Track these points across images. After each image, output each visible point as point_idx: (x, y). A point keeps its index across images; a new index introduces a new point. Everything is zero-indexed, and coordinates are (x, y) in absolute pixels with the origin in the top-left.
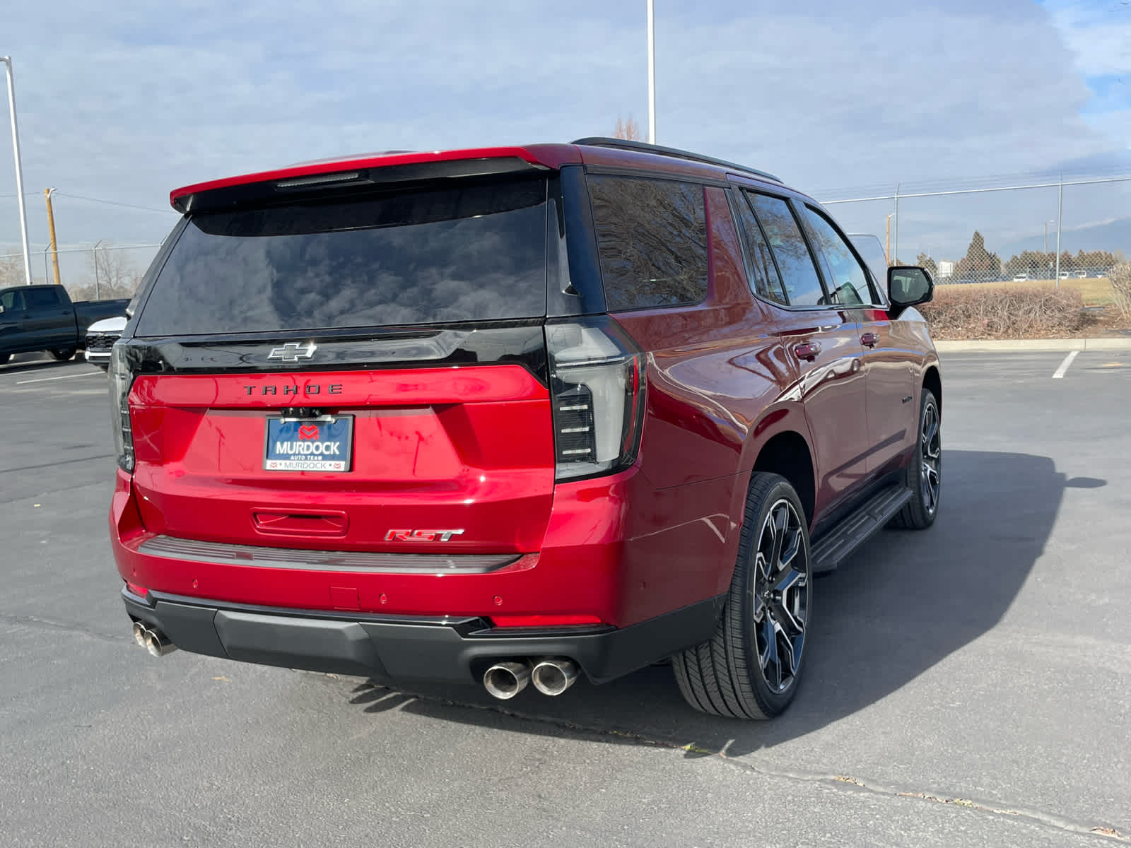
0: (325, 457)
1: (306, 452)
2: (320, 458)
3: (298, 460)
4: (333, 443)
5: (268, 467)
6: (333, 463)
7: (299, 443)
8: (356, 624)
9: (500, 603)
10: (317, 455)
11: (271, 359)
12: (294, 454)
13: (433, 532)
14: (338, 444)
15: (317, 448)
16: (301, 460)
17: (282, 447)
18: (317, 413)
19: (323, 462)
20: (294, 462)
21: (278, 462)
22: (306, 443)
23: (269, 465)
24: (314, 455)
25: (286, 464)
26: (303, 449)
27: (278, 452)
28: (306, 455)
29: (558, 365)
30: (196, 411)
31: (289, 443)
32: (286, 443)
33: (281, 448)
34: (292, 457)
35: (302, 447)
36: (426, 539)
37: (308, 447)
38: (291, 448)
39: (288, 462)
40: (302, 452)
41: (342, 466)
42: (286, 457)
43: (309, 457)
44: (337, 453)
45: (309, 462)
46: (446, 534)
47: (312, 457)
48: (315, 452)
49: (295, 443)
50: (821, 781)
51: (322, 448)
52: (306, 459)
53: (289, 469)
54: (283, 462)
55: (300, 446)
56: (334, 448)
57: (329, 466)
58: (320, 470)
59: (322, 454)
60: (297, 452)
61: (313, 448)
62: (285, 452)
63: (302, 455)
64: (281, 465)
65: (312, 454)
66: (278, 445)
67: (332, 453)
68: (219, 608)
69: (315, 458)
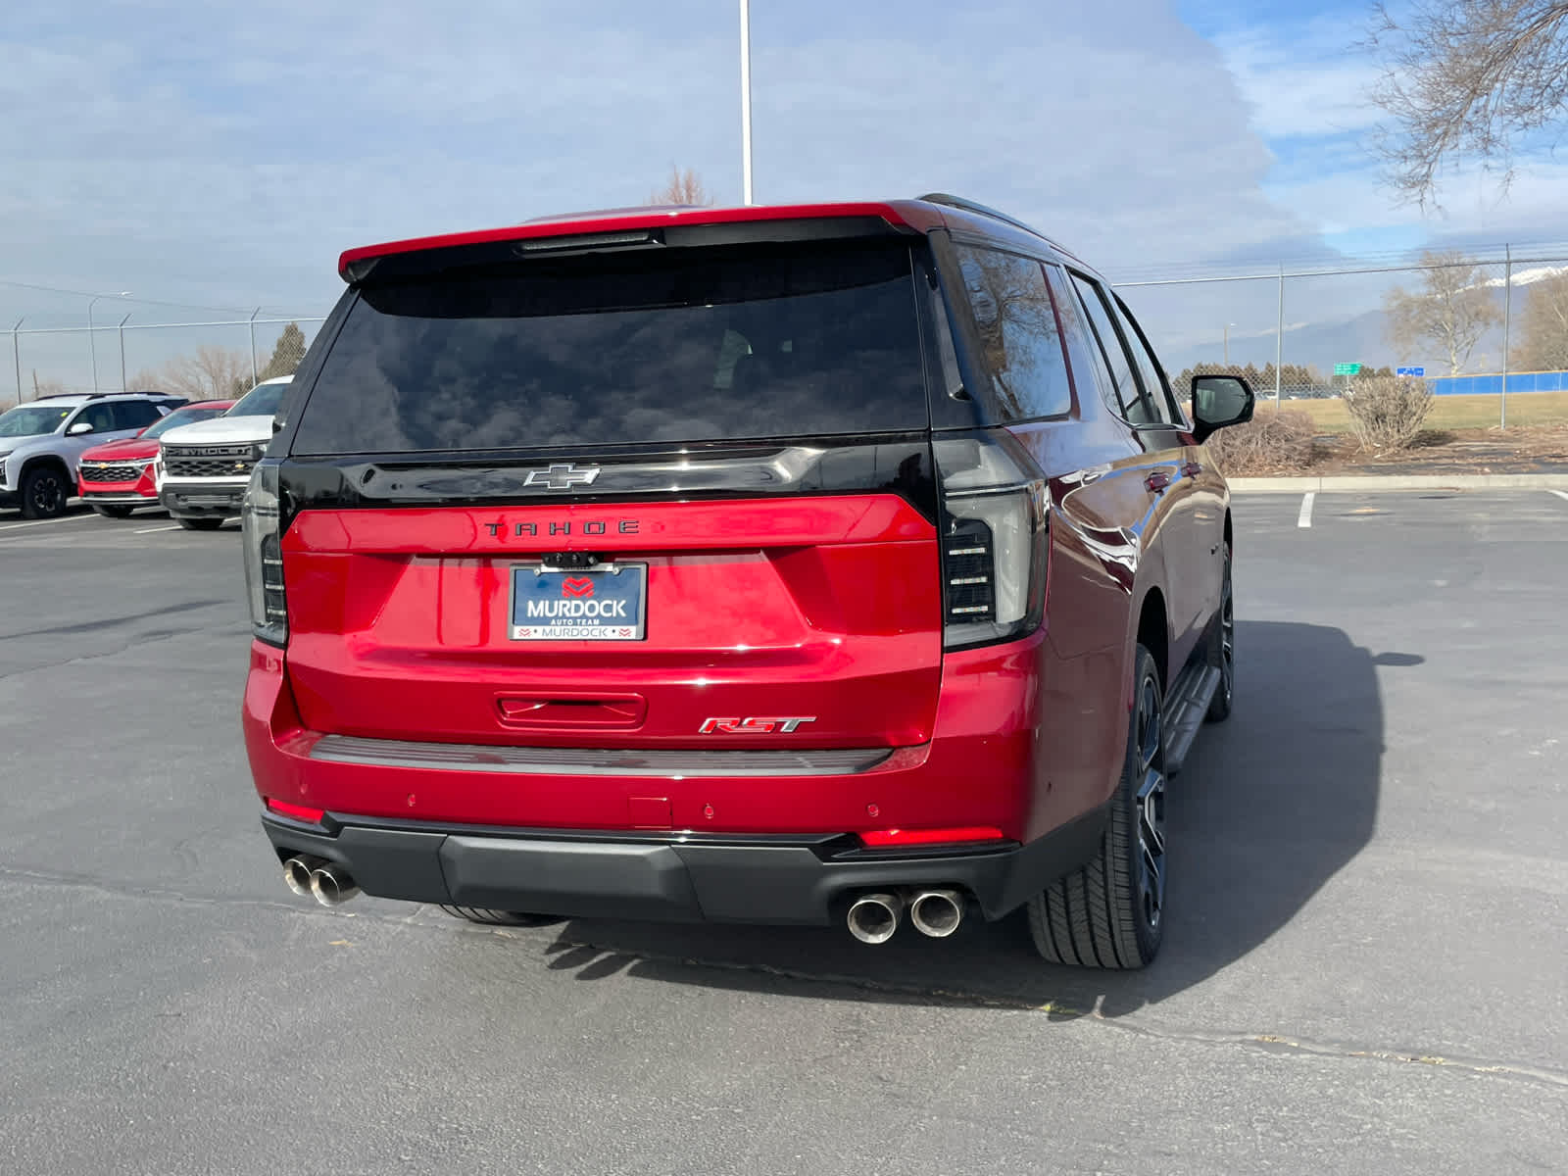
0: (604, 621)
1: (573, 614)
2: (596, 622)
3: (562, 625)
4: (615, 602)
5: (516, 636)
6: (618, 628)
7: (562, 602)
8: (667, 847)
9: (876, 813)
10: (592, 619)
11: (527, 486)
12: (556, 617)
13: (771, 720)
14: (623, 602)
15: (592, 608)
16: (567, 625)
17: (536, 607)
18: (591, 560)
19: (603, 628)
20: (558, 629)
21: (532, 628)
22: (574, 602)
23: (518, 632)
24: (587, 618)
25: (544, 630)
26: (569, 610)
27: (529, 615)
28: (575, 619)
29: (948, 494)
31: (547, 603)
32: (542, 603)
33: (535, 608)
34: (553, 622)
35: (568, 606)
36: (762, 730)
37: (577, 608)
38: (551, 610)
39: (547, 628)
40: (568, 615)
41: (633, 632)
42: (544, 621)
43: (579, 621)
44: (623, 614)
45: (580, 628)
46: (789, 724)
47: (584, 620)
48: (588, 614)
49: (556, 603)
50: (1241, 1042)
51: (599, 608)
52: (575, 624)
53: (549, 637)
54: (540, 629)
55: (564, 606)
56: (618, 608)
57: (611, 633)
58: (598, 638)
59: (599, 616)
60: (560, 615)
61: (584, 608)
62: (542, 615)
63: (568, 618)
64: (537, 633)
65: (584, 616)
66: (531, 604)
67: (615, 615)
68: (449, 833)
69: (590, 622)
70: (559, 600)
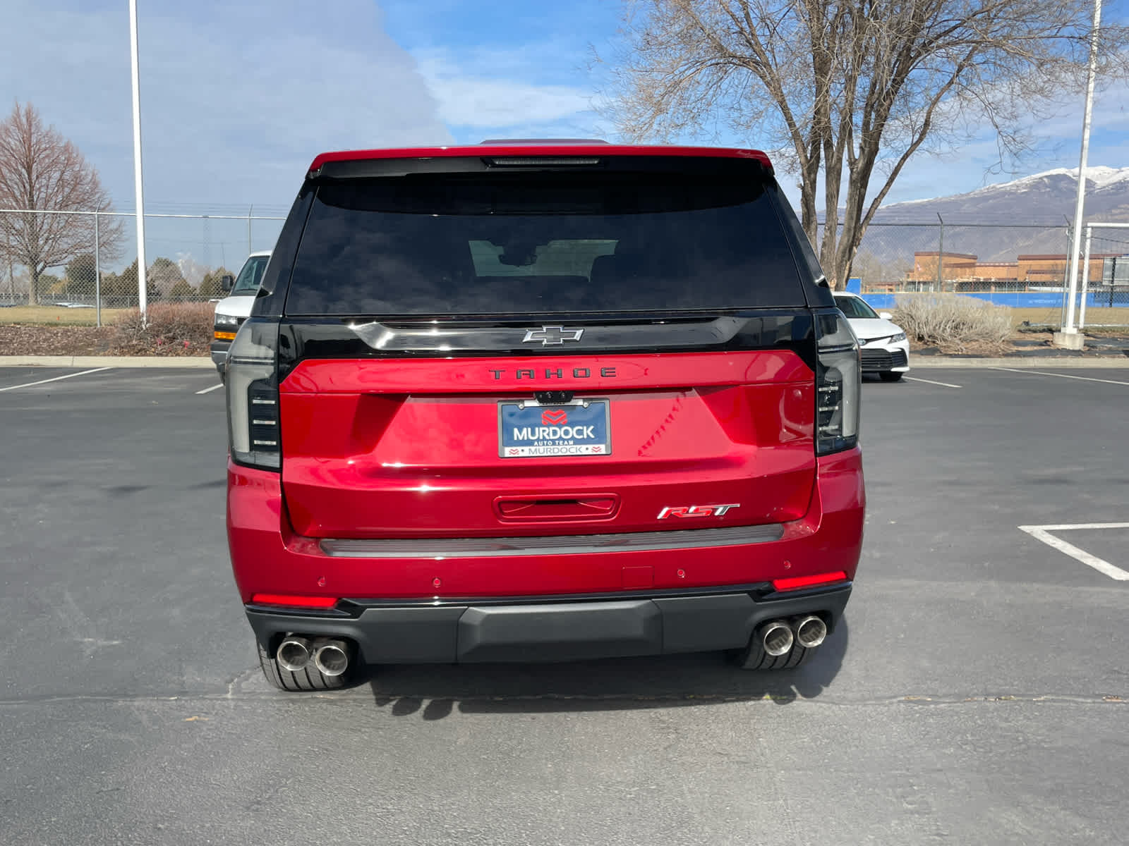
0: (577, 442)
1: (552, 437)
2: (571, 442)
3: (543, 445)
4: (585, 428)
5: (507, 455)
6: (590, 447)
7: (541, 429)
8: (649, 601)
10: (568, 440)
12: (538, 440)
13: (709, 507)
14: (592, 427)
15: (566, 433)
16: (547, 445)
17: (520, 434)
18: (564, 397)
19: (578, 446)
20: (542, 448)
21: (520, 448)
22: (552, 429)
23: (507, 452)
24: (564, 440)
25: (530, 449)
26: (548, 434)
27: (516, 439)
28: (553, 441)
29: (820, 351)
30: (396, 398)
31: (529, 429)
32: (525, 429)
34: (536, 443)
35: (547, 432)
36: (704, 514)
37: (555, 433)
38: (533, 433)
39: (533, 448)
40: (547, 438)
41: (602, 449)
42: (529, 443)
43: (557, 442)
44: (592, 436)
45: (560, 447)
46: (720, 510)
47: (561, 442)
48: (564, 437)
49: (537, 429)
51: (573, 432)
52: (554, 444)
53: (535, 455)
54: (526, 449)
55: (544, 431)
56: (588, 432)
57: (586, 450)
58: (575, 454)
59: (573, 438)
60: (541, 438)
61: (560, 432)
62: (526, 438)
63: (548, 440)
64: (525, 452)
65: (561, 438)
66: (516, 430)
67: (585, 437)
68: (469, 605)
69: (566, 442)
70: (539, 427)
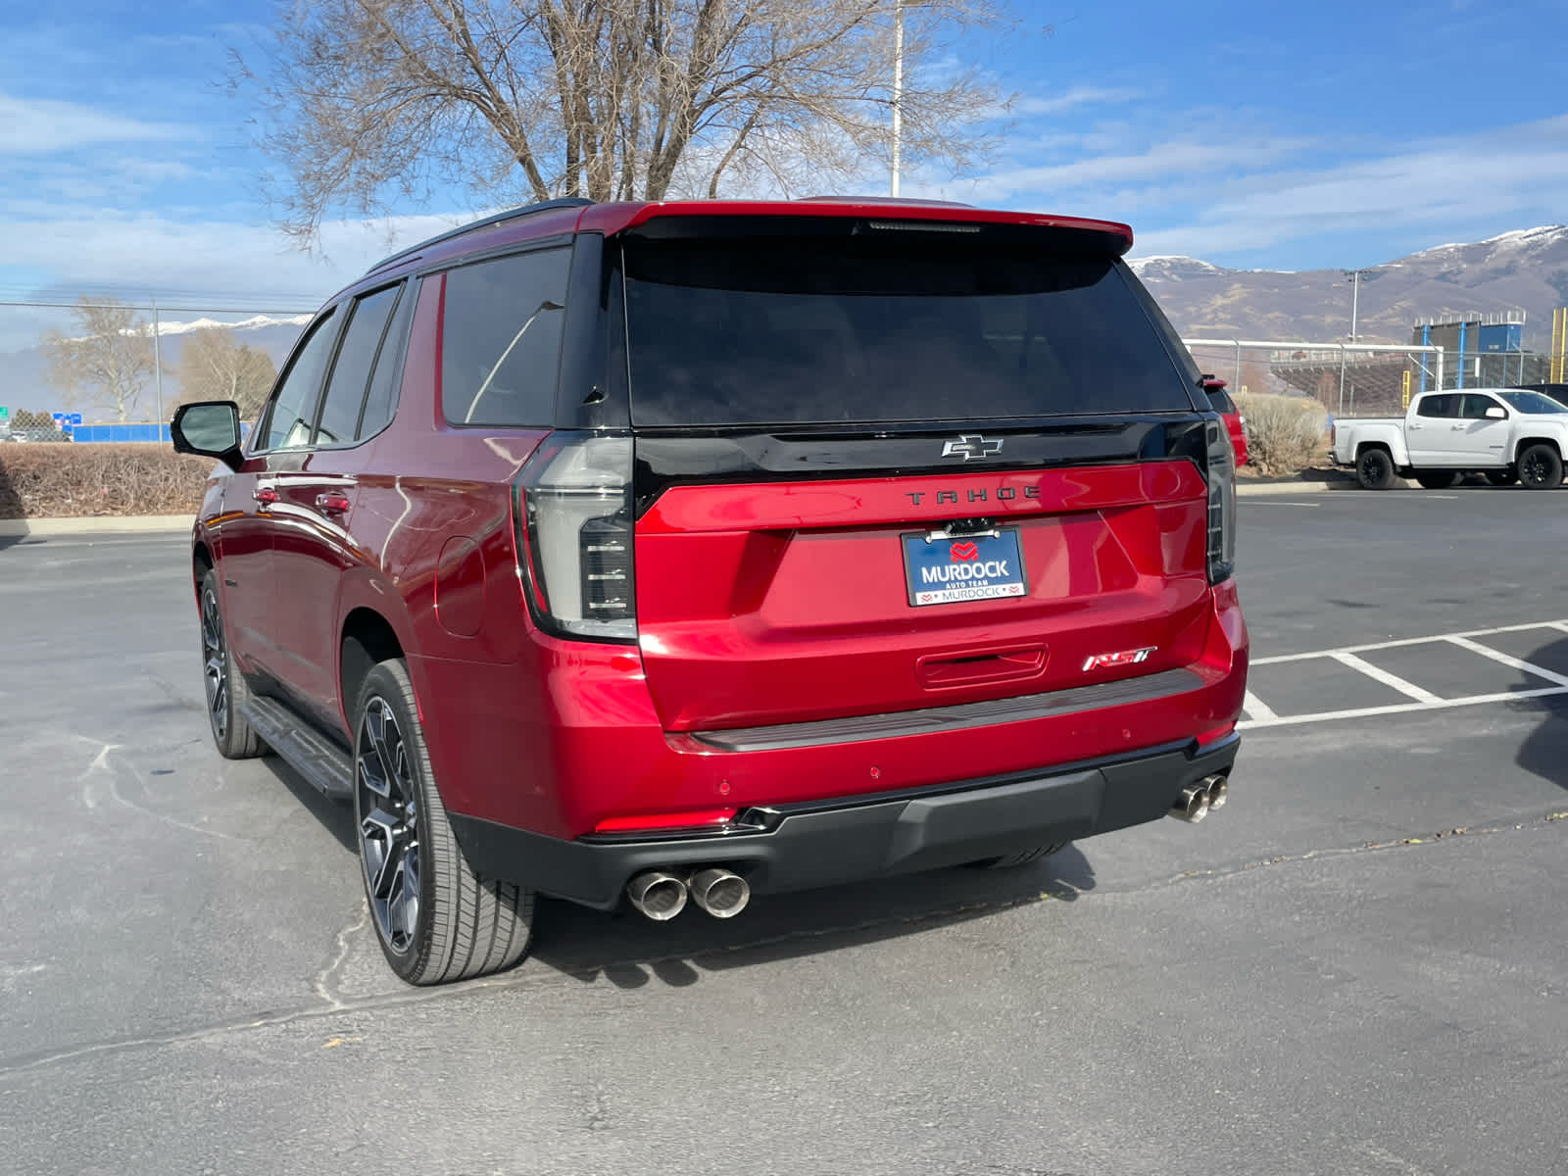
0: (992, 581)
1: (965, 578)
2: (985, 582)
3: (956, 588)
4: (997, 563)
5: (920, 602)
6: (1007, 586)
7: (952, 567)
8: (1096, 771)
10: (981, 580)
12: (950, 581)
14: (1004, 563)
15: (979, 570)
17: (929, 573)
19: (995, 587)
20: (956, 592)
21: (932, 593)
22: (963, 566)
23: (920, 598)
24: (977, 580)
25: (943, 594)
26: (960, 574)
27: (925, 581)
28: (966, 581)
31: (939, 568)
32: (934, 569)
33: (931, 574)
34: (948, 586)
35: (958, 571)
36: (1126, 661)
37: (966, 571)
38: (943, 574)
39: (947, 592)
40: (959, 578)
41: (1020, 589)
42: (939, 586)
44: (1006, 574)
45: (972, 589)
46: (1140, 656)
47: (975, 583)
48: (977, 576)
49: (946, 568)
51: (985, 570)
52: (968, 586)
53: (950, 600)
54: (940, 593)
55: (954, 570)
56: (1001, 568)
57: (1004, 591)
58: (993, 596)
59: (986, 577)
60: (953, 579)
61: (972, 571)
62: (936, 580)
63: (960, 581)
64: (938, 597)
65: (973, 578)
66: (924, 571)
67: (999, 575)
68: (910, 799)
69: (980, 583)
70: (949, 564)
